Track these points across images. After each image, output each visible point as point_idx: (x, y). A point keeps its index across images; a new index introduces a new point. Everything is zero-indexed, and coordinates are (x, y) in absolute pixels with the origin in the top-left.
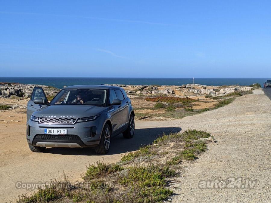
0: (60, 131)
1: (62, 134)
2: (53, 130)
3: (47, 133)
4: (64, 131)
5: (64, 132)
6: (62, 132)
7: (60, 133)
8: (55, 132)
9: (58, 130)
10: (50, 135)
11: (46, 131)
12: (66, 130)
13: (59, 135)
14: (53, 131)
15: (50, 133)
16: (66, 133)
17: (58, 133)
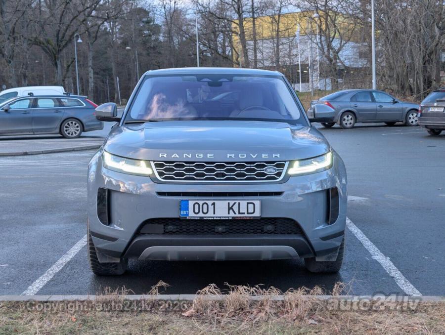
0: (237, 205)
1: (246, 215)
2: (214, 204)
3: (191, 214)
4: (251, 206)
5: (251, 210)
6: (243, 209)
7: (237, 211)
8: (221, 210)
9: (232, 203)
10: (202, 221)
11: (187, 209)
12: (257, 203)
13: (234, 221)
14: (211, 208)
15: (201, 215)
16: (257, 214)
17: (232, 214)
